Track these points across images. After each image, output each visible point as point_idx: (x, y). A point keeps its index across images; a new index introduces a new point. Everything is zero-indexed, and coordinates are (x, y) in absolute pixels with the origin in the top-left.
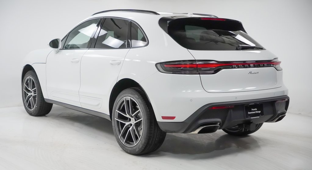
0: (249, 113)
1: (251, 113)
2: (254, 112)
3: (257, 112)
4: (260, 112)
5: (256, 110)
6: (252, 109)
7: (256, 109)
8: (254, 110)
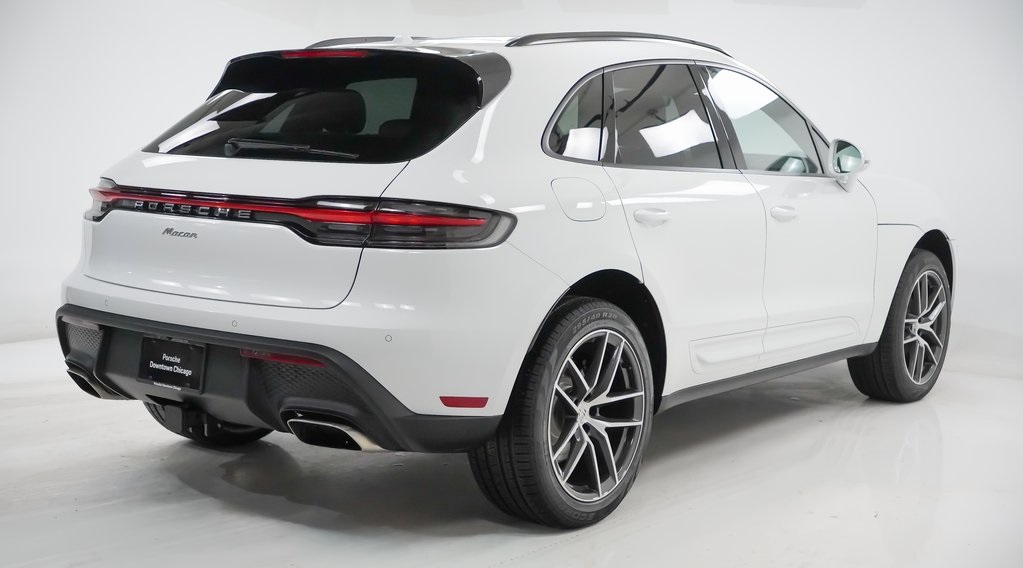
0: (153, 365)
1: (157, 366)
2: (168, 368)
3: (179, 370)
4: (188, 373)
5: (176, 364)
6: (165, 356)
7: (178, 360)
8: (172, 359)
